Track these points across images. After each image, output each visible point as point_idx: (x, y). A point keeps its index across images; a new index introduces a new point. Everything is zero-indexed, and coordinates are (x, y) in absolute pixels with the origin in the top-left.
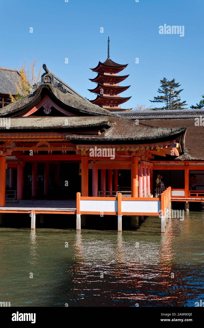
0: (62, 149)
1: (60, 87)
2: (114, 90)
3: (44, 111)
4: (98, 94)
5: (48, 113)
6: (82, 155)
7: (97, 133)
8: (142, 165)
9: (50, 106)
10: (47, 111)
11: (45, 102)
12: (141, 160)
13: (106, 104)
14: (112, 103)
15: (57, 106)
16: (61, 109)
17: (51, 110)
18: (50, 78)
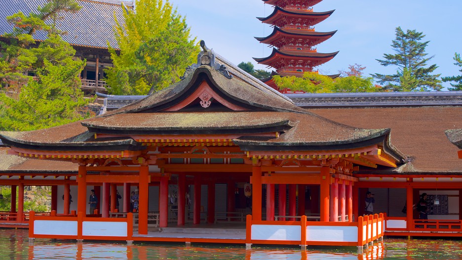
0: (225, 156)
1: (223, 70)
2: (304, 39)
3: (201, 103)
4: (274, 47)
5: (205, 106)
6: (254, 165)
7: (273, 136)
8: (337, 180)
9: (210, 97)
10: (205, 103)
11: (202, 91)
12: (336, 173)
13: (289, 66)
14: (302, 64)
15: (219, 96)
16: (224, 100)
17: (210, 102)
18: (209, 58)
